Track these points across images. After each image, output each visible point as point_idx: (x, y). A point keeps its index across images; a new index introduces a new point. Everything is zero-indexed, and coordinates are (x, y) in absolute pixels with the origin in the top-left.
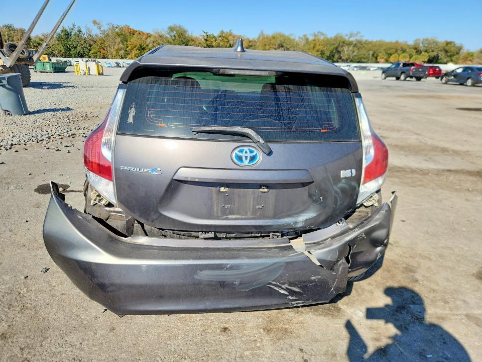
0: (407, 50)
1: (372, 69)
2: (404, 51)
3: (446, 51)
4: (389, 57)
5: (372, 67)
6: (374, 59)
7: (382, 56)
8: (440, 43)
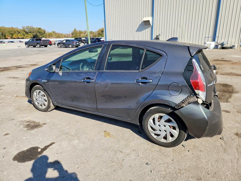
0: (21, 32)
1: (6, 42)
2: (19, 33)
3: (40, 32)
4: (13, 36)
5: (6, 41)
6: (4, 37)
7: (9, 35)
8: (35, 28)
